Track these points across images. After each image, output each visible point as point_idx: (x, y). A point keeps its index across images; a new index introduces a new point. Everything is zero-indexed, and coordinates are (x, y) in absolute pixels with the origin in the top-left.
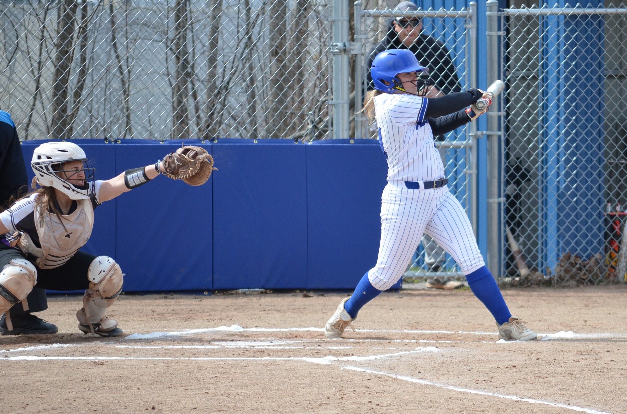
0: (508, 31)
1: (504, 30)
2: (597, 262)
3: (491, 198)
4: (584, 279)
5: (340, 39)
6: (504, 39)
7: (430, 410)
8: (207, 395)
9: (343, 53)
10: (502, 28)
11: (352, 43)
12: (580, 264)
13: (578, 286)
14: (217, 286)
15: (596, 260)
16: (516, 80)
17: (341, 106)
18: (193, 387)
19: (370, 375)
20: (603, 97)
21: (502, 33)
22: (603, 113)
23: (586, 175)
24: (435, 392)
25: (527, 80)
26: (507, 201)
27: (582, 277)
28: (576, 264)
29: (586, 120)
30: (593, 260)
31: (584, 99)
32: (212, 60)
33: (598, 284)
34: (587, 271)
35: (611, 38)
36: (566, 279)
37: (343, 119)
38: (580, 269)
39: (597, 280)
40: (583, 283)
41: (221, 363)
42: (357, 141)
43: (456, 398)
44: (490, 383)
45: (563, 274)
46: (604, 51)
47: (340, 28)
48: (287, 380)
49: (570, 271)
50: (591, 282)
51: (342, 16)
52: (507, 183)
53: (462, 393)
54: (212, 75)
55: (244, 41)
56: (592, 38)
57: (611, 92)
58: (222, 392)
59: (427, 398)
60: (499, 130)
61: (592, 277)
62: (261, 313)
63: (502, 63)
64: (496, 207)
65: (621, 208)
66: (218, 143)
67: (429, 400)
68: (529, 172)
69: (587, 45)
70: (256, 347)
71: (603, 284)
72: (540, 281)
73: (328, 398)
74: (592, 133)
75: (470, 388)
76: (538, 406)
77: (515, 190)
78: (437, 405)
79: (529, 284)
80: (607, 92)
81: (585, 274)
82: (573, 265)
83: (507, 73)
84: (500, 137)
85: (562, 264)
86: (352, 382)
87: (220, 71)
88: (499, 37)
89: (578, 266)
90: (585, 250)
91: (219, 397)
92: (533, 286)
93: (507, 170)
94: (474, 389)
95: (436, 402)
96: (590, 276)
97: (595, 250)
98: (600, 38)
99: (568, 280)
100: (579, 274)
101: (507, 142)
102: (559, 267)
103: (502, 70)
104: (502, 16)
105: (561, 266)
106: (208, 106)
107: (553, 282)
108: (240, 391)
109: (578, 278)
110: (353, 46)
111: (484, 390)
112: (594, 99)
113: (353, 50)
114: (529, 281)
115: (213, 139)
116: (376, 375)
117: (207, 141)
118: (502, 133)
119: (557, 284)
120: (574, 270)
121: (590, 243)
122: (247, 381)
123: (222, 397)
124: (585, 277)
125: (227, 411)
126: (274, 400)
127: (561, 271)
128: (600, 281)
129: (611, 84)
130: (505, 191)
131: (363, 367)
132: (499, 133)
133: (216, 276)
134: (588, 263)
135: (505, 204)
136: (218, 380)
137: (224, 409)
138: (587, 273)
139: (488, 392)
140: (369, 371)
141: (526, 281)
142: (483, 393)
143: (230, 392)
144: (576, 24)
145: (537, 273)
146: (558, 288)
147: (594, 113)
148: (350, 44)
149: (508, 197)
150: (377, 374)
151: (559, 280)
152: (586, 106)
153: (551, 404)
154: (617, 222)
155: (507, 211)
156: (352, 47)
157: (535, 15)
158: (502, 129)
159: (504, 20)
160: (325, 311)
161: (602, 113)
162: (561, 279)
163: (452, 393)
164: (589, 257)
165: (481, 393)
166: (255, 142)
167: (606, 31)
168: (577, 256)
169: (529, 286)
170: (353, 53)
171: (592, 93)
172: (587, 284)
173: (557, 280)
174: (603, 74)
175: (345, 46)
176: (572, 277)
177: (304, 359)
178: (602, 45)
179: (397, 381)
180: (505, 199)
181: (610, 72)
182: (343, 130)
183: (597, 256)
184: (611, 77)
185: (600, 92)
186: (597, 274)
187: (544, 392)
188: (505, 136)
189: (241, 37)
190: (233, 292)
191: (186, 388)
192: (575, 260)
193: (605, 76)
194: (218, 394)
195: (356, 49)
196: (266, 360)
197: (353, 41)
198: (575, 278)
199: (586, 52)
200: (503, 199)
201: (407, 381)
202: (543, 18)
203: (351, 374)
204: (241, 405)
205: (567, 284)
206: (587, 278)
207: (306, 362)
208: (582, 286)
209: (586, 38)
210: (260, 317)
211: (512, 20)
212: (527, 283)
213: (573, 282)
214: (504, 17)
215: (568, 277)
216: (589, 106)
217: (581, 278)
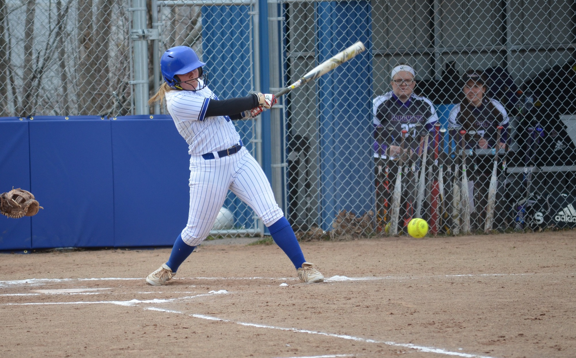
0: (287, 17)
1: (283, 16)
2: (370, 218)
3: (275, 164)
4: (358, 233)
5: (139, 26)
6: (284, 23)
7: (221, 341)
8: (29, 334)
9: (142, 39)
10: (282, 14)
11: (150, 30)
12: (354, 220)
13: (353, 240)
14: (36, 245)
15: (369, 216)
16: (295, 59)
17: (141, 85)
18: (16, 327)
19: (169, 314)
20: (372, 73)
21: (282, 18)
22: (372, 87)
23: (358, 141)
24: (225, 327)
25: (304, 59)
26: (289, 166)
27: (357, 232)
28: (351, 220)
29: (357, 93)
30: (366, 216)
31: (355, 75)
32: (27, 48)
33: (370, 238)
34: (360, 226)
35: (377, 20)
36: (343, 233)
37: (143, 97)
38: (354, 224)
39: (370, 234)
40: (357, 237)
41: (40, 307)
42: (156, 117)
43: (244, 331)
44: (273, 319)
45: (339, 229)
46: (371, 33)
47: (139, 17)
48: (98, 320)
49: (346, 226)
50: (365, 236)
51: (141, 6)
52: (289, 150)
53: (247, 327)
54: (28, 60)
55: (56, 30)
56: (361, 21)
57: (378, 68)
58: (42, 331)
59: (218, 332)
60: (281, 103)
61: (365, 230)
62: (74, 267)
63: (282, 45)
64: (279, 171)
65: (389, 170)
66: (34, 119)
67: (220, 333)
68: (308, 140)
69: (357, 27)
70: (71, 294)
71: (375, 237)
72: (320, 236)
73: (133, 333)
74: (363, 105)
75: (255, 323)
76: (313, 336)
77: (297, 156)
78: (226, 337)
79: (310, 238)
80: (375, 69)
81: (359, 229)
82: (348, 221)
83: (287, 54)
84: (281, 110)
85: (339, 220)
86: (154, 320)
87: (34, 57)
88: (279, 22)
89: (352, 222)
90: (358, 207)
91: (39, 335)
92: (313, 240)
93: (289, 138)
94: (259, 324)
95: (226, 334)
96: (364, 230)
97: (368, 207)
98: (368, 21)
99: (344, 235)
100: (353, 228)
101: (288, 114)
102: (336, 223)
103: (282, 51)
104: (282, 3)
105: (338, 222)
106: (24, 88)
107: (331, 236)
108: (57, 329)
109: (352, 233)
110: (151, 32)
111: (266, 324)
112: (364, 75)
113: (151, 36)
114: (310, 236)
115: (30, 117)
116: (174, 314)
117: (25, 118)
118: (283, 106)
119: (335, 238)
120: (349, 225)
121: (362, 201)
122: (63, 321)
123: (42, 335)
124: (359, 232)
125: (47, 346)
126: (87, 336)
127: (338, 226)
128: (372, 235)
129: (378, 61)
130: (287, 157)
131: (163, 308)
132: (281, 106)
133: (34, 237)
134: (362, 219)
135: (287, 169)
136: (38, 321)
137: (44, 344)
138: (360, 228)
139: (271, 326)
140: (168, 311)
141: (307, 236)
142: (266, 327)
143: (49, 330)
144: (347, 9)
145: (317, 229)
146: (336, 241)
147: (364, 87)
148: (148, 31)
149: (290, 162)
150: (176, 313)
151: (337, 235)
152: (357, 81)
153: (325, 334)
154: (387, 182)
155: (289, 174)
156: (150, 34)
157: (310, 2)
158: (284, 103)
159: (283, 7)
160: (130, 264)
161: (370, 87)
162: (338, 233)
163: (239, 327)
164: (363, 213)
165: (264, 327)
166: (67, 119)
167: (373, 15)
168: (351, 213)
169: (309, 241)
170: (151, 38)
171: (362, 69)
172: (361, 238)
173: (335, 235)
174: (371, 53)
175: (144, 32)
176: (348, 232)
177: (113, 302)
178: (370, 27)
179: (193, 319)
180: (287, 164)
181: (377, 51)
182: (143, 107)
183: (370, 212)
184: (378, 55)
185: (369, 69)
186: (370, 229)
187: (319, 324)
188: (286, 108)
189: (52, 27)
190: (50, 250)
191: (11, 328)
192: (350, 217)
193: (373, 55)
194: (39, 332)
195: (153, 34)
196: (79, 304)
197: (152, 27)
198: (350, 232)
199: (356, 33)
200: (285, 164)
201: (201, 318)
202: (318, 4)
203: (153, 314)
204: (58, 340)
205: (344, 237)
206: (361, 232)
207: (114, 304)
208: (356, 239)
209: (356, 21)
210: (74, 270)
211: (291, 6)
212: (308, 238)
213: (348, 236)
214: (283, 4)
215: (344, 231)
216: (359, 81)
217: (355, 232)
